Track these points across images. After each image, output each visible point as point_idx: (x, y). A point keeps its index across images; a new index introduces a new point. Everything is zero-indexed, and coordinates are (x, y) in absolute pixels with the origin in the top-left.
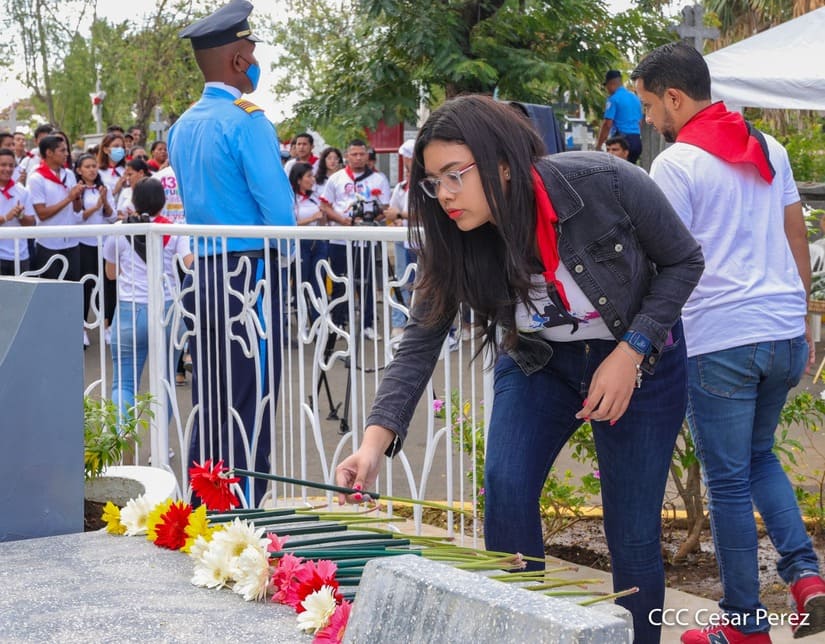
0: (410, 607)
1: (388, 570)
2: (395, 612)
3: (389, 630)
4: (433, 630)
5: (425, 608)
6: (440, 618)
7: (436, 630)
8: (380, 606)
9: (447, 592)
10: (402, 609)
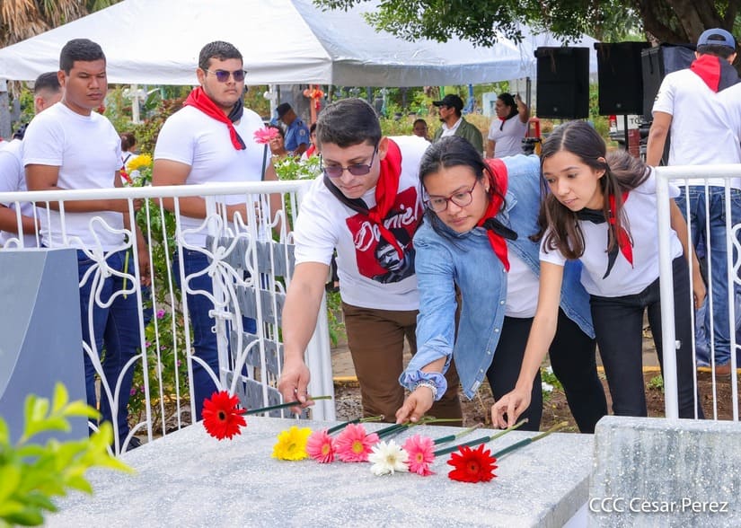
0: (665, 449)
1: (625, 427)
2: (648, 455)
3: (645, 469)
4: (697, 461)
5: (682, 448)
6: (702, 452)
7: (700, 460)
8: (628, 454)
9: (702, 433)
10: (655, 452)
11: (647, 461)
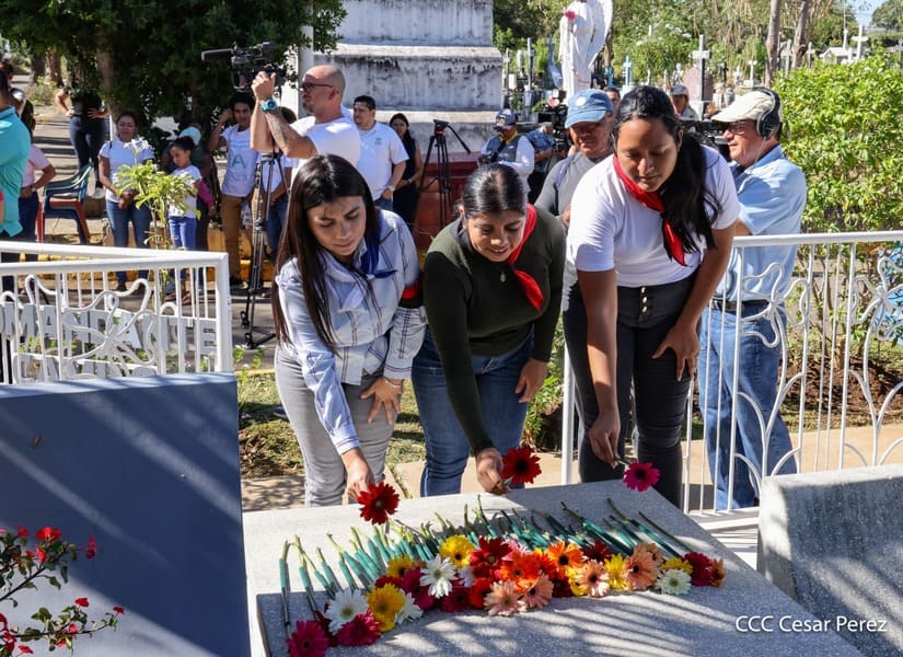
11: (824, 511)
